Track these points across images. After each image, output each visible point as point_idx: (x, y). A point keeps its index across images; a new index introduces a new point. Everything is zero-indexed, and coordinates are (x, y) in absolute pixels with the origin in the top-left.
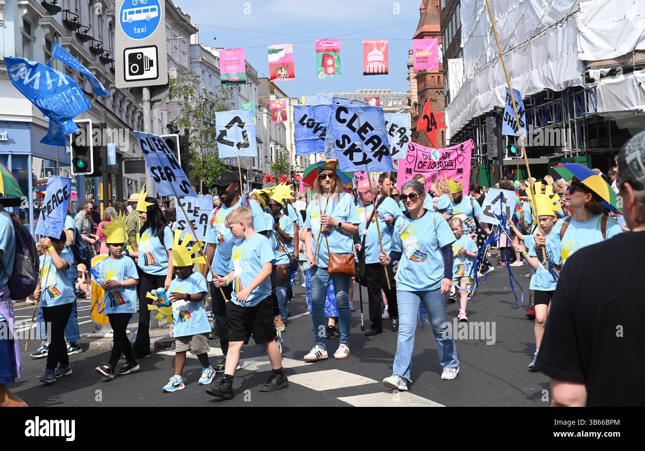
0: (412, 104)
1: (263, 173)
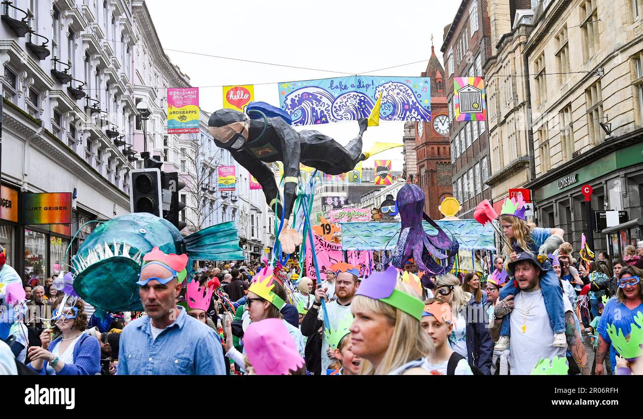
0: (408, 176)
1: (262, 243)
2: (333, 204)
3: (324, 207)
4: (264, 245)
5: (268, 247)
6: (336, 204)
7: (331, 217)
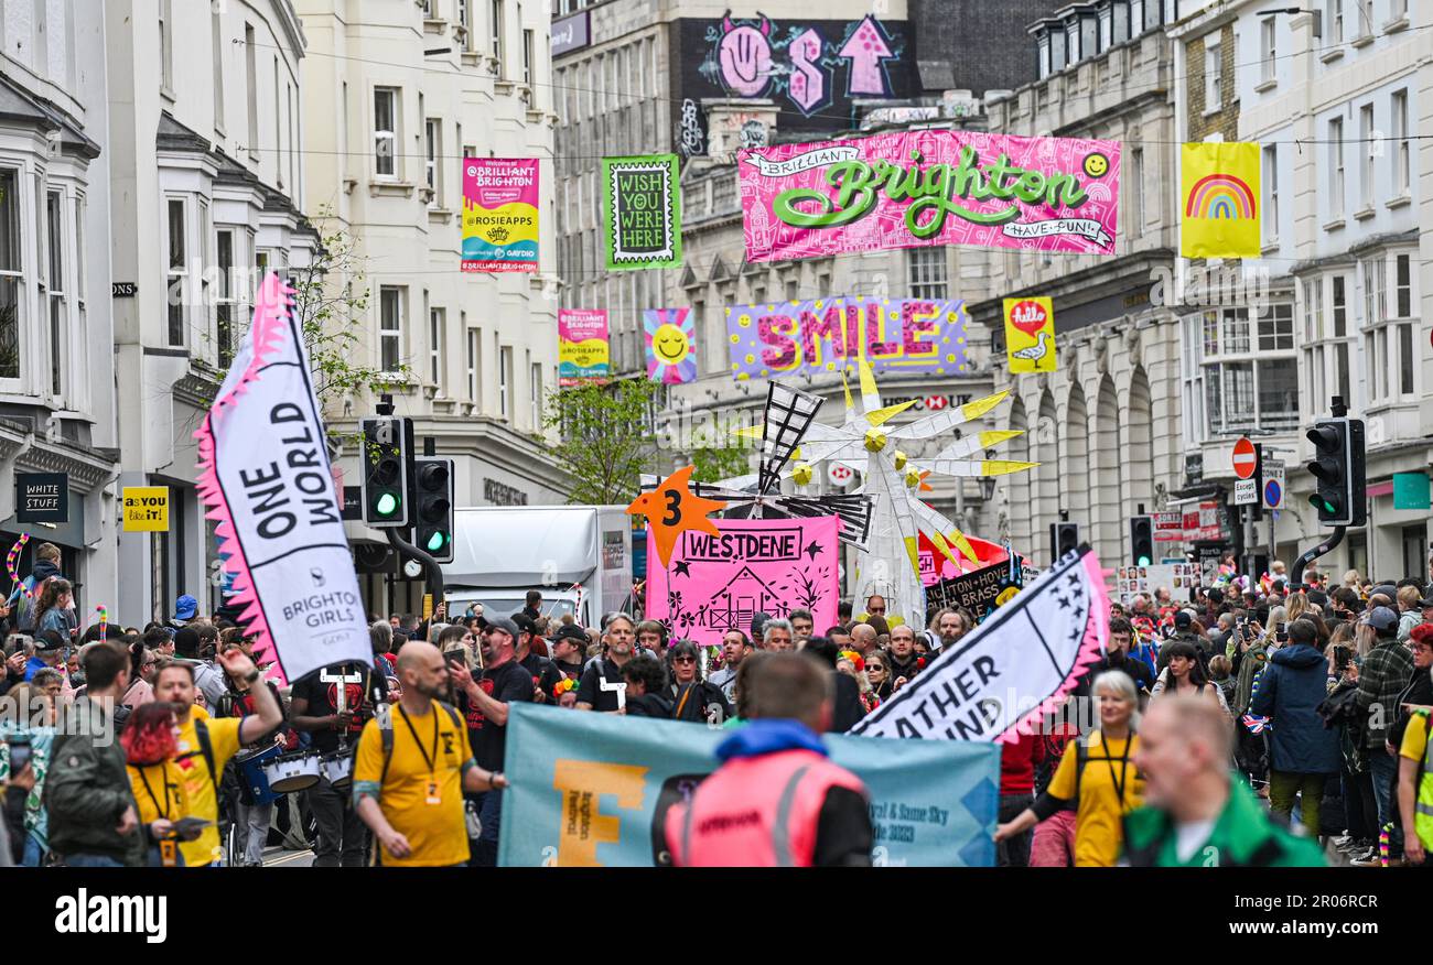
1: (99, 438)
2: (775, 91)
3: (689, 113)
4: (113, 456)
5: (155, 479)
6: (810, 91)
7: (758, 212)
